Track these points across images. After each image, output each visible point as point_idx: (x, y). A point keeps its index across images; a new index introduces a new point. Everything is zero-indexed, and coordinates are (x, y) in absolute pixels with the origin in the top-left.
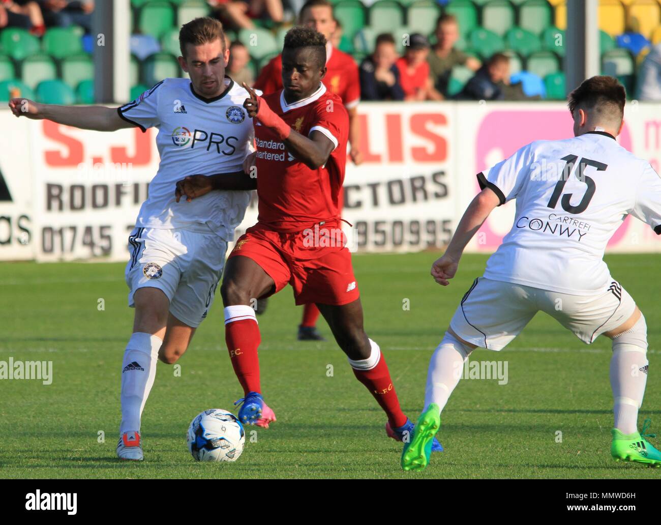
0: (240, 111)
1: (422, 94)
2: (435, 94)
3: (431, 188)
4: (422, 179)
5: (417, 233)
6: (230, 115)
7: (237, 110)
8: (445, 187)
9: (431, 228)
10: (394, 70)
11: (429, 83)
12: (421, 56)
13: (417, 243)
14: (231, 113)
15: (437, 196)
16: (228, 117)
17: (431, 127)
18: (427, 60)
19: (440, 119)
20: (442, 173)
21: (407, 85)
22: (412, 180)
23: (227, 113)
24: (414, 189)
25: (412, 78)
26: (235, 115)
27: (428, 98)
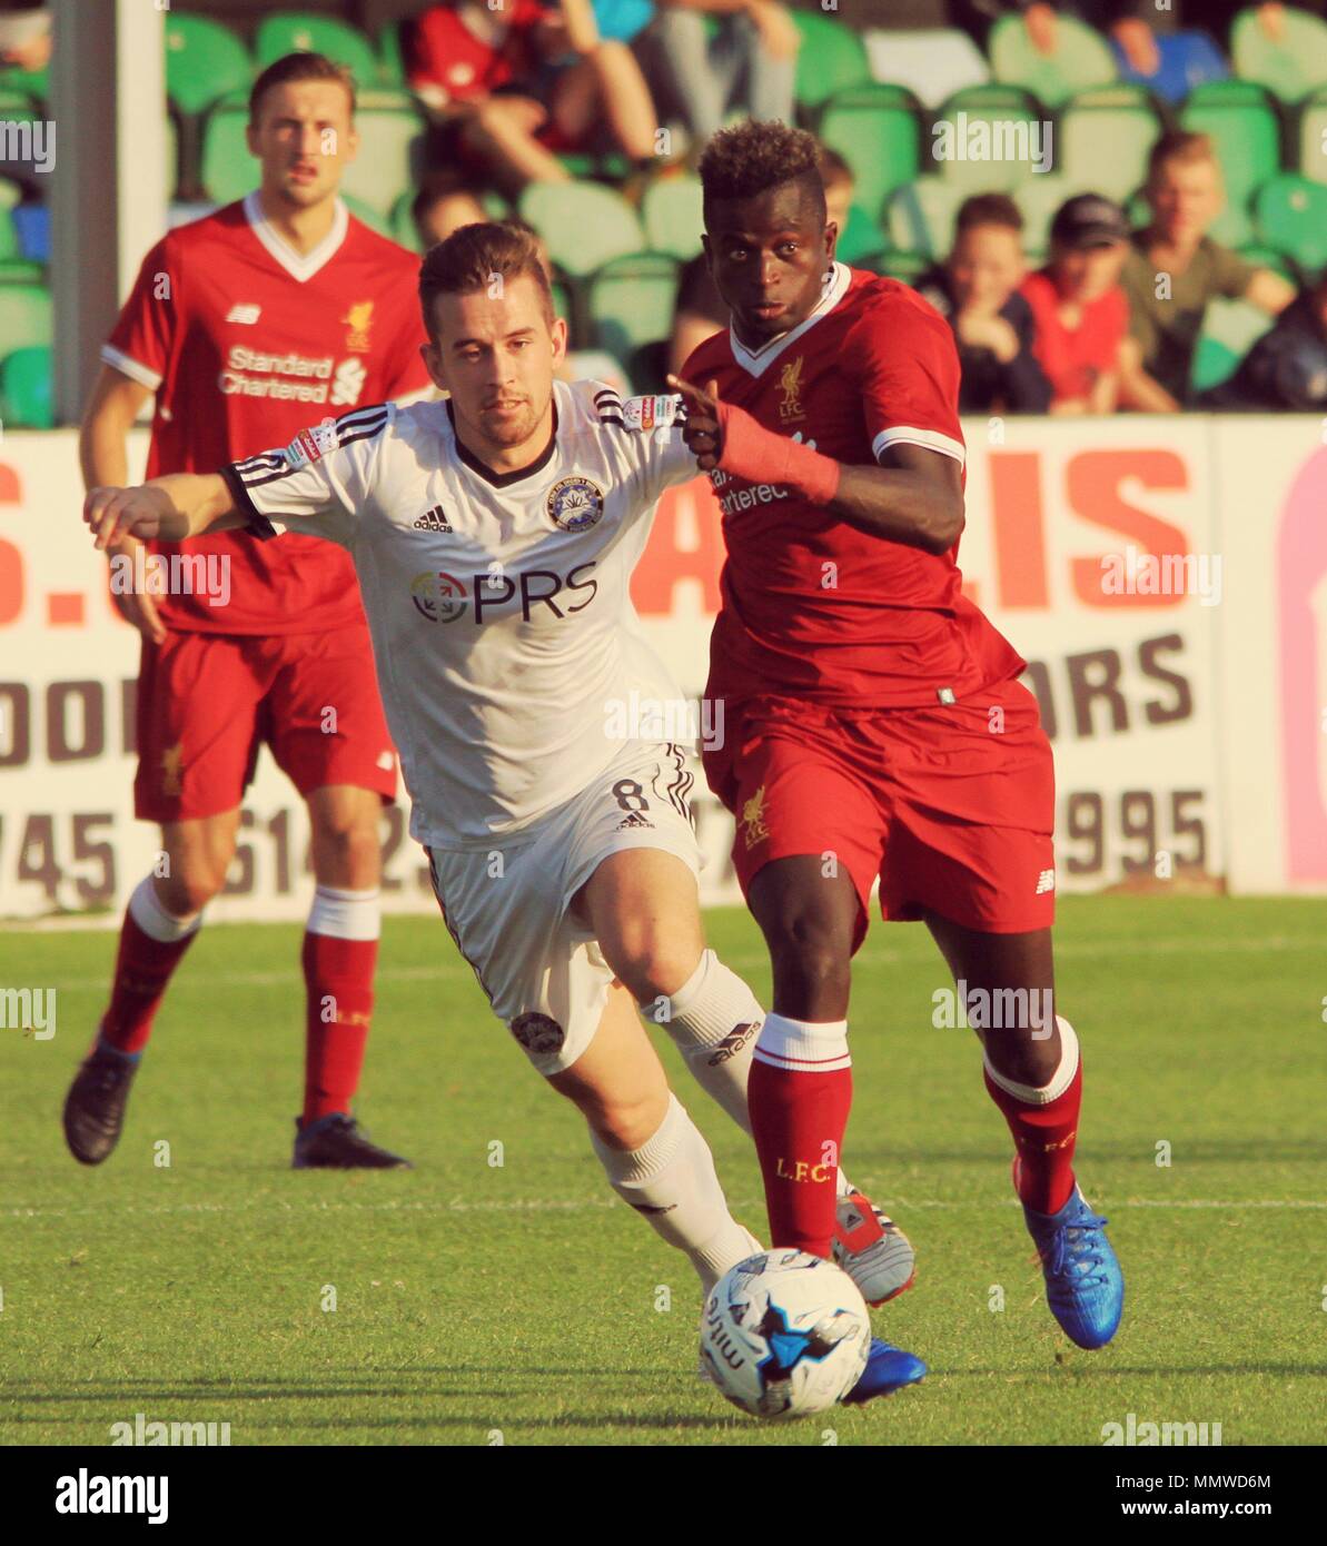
0: (584, 488)
1: (1105, 390)
2: (1147, 391)
3: (1137, 689)
4: (1110, 659)
5: (1095, 833)
6: (559, 511)
7: (576, 488)
8: (1180, 684)
9: (1138, 815)
10: (1018, 313)
11: (1129, 354)
12: (1103, 270)
13: (1096, 864)
14: (562, 502)
15: (1156, 714)
16: (555, 518)
17: (1132, 492)
18: (1122, 278)
19: (1165, 471)
20: (1173, 642)
21: (1058, 362)
22: (1076, 664)
23: (550, 506)
24: (1083, 695)
25: (1071, 338)
26: (575, 505)
27: (1125, 405)
